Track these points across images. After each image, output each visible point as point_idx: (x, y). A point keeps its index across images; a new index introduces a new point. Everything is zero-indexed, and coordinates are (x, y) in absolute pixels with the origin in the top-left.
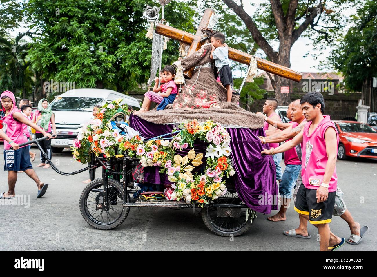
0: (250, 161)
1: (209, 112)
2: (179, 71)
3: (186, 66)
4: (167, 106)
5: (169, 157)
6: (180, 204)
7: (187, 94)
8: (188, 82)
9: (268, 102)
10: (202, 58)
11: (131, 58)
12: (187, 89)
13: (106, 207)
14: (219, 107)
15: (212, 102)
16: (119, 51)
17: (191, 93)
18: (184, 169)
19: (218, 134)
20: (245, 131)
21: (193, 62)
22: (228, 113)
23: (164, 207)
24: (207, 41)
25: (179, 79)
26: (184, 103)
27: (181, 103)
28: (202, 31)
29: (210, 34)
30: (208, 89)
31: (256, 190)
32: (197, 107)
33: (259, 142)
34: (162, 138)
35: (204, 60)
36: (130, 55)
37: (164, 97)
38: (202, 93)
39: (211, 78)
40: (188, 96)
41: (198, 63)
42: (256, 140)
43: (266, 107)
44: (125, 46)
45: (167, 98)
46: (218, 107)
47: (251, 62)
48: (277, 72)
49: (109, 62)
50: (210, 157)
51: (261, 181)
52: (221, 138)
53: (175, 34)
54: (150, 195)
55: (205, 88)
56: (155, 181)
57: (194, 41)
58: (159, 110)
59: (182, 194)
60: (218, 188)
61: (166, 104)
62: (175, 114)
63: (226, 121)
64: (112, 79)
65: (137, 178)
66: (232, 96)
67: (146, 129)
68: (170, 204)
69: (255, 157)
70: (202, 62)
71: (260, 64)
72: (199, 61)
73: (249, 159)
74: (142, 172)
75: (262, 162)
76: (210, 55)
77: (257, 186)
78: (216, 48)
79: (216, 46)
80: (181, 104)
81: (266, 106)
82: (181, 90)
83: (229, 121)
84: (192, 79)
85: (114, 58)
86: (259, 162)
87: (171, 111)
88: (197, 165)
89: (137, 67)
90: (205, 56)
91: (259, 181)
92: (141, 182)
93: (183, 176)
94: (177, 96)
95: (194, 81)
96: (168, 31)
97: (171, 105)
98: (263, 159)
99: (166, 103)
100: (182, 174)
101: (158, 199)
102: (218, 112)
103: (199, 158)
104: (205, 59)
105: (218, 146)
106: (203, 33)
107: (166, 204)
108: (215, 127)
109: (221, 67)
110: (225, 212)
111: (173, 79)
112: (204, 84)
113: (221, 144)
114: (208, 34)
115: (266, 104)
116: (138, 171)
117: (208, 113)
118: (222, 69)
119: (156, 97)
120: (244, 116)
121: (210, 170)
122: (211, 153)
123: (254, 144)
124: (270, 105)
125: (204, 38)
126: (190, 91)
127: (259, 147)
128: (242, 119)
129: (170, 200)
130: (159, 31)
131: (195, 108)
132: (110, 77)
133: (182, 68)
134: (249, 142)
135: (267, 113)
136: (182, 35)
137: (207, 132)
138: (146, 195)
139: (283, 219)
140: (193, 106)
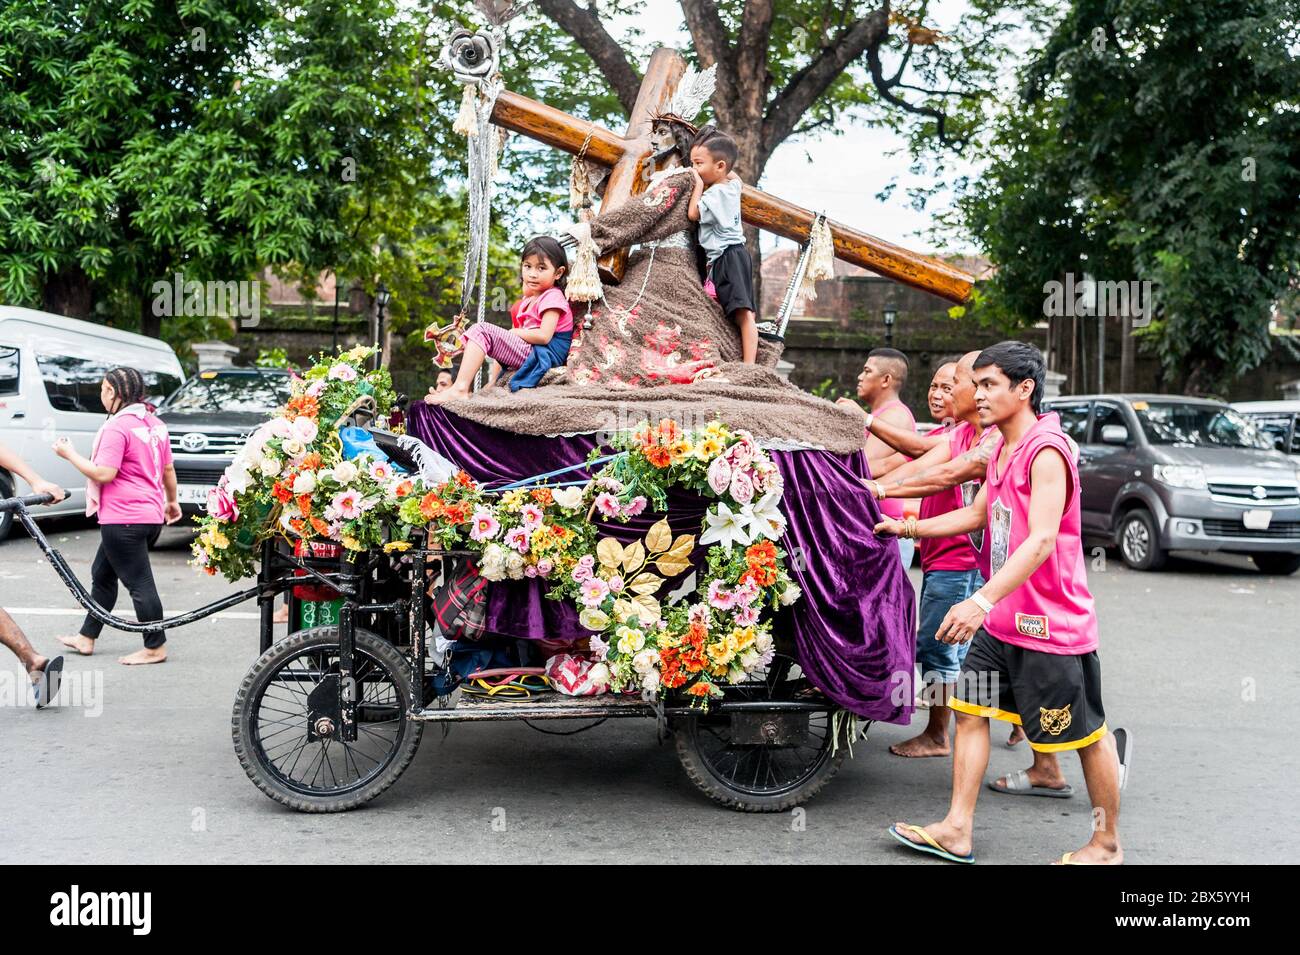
0: (843, 557)
1: (700, 396)
2: (584, 256)
3: (609, 242)
4: (548, 375)
5: (579, 545)
6: (611, 706)
7: (614, 337)
8: (615, 296)
9: (876, 364)
10: (662, 217)
11: (171, 192)
12: (612, 317)
13: (349, 726)
14: (726, 381)
15: (701, 362)
16: (128, 164)
17: (627, 334)
18: (629, 584)
19: (747, 468)
20: (819, 461)
21: (634, 227)
22: (761, 399)
23: (557, 718)
24: (674, 159)
25: (584, 283)
26: (606, 367)
27: (597, 366)
28: (656, 123)
29: (685, 136)
30: (683, 320)
31: (869, 650)
32: (650, 380)
33: (867, 495)
34: (550, 481)
35: (670, 223)
36: (169, 181)
37: (533, 345)
38: (663, 333)
39: (692, 282)
40: (616, 343)
41: (647, 233)
42: (857, 489)
43: (869, 380)
44: (151, 146)
45: (546, 346)
46: (722, 381)
47: (812, 234)
48: (894, 270)
49: (84, 203)
50: (718, 543)
51: (880, 618)
52: (756, 479)
53: (561, 129)
54: (507, 680)
55: (672, 315)
56: (526, 630)
57: (624, 158)
58: (520, 388)
59: (631, 667)
60: (748, 643)
61: (543, 367)
62: (591, 403)
63: (761, 426)
64: (97, 267)
65: (458, 622)
66: (759, 346)
67: (480, 453)
68: (577, 707)
69: (856, 543)
70: (661, 230)
71: (840, 243)
72: (653, 226)
73: (838, 551)
74: (479, 599)
75: (878, 559)
76: (688, 205)
77: (871, 636)
78: (708, 185)
79: (710, 180)
80: (594, 370)
81: (870, 375)
82: (592, 322)
83: (771, 426)
84: (625, 285)
85: (108, 191)
86: (870, 558)
87: (562, 390)
88: (673, 571)
89: (198, 226)
90: (671, 209)
91: (877, 620)
92: (473, 635)
93: (627, 609)
94: (576, 343)
95: (636, 293)
96: (535, 119)
97: (560, 370)
98: (883, 551)
99: (544, 363)
100: (623, 601)
101: (533, 693)
102: (728, 395)
103: (681, 548)
104: (673, 220)
105: (747, 508)
106: (661, 132)
107: (563, 707)
108: (735, 446)
109: (722, 250)
110: (757, 727)
111: (560, 285)
112: (670, 305)
113: (754, 501)
114: (677, 137)
115: (870, 371)
116: (462, 596)
117: (699, 400)
118: (722, 257)
119: (508, 343)
120: (809, 411)
121: (720, 587)
122: (720, 530)
123: (850, 502)
124: (883, 375)
125: (664, 149)
126: (622, 324)
127: (867, 512)
128: (806, 421)
129: (575, 692)
130: (506, 115)
131: (644, 384)
132: (90, 261)
133: (595, 246)
134: (835, 495)
135: (868, 402)
136: (582, 135)
137: (711, 460)
138: (488, 679)
139: (941, 751)
140: (638, 375)
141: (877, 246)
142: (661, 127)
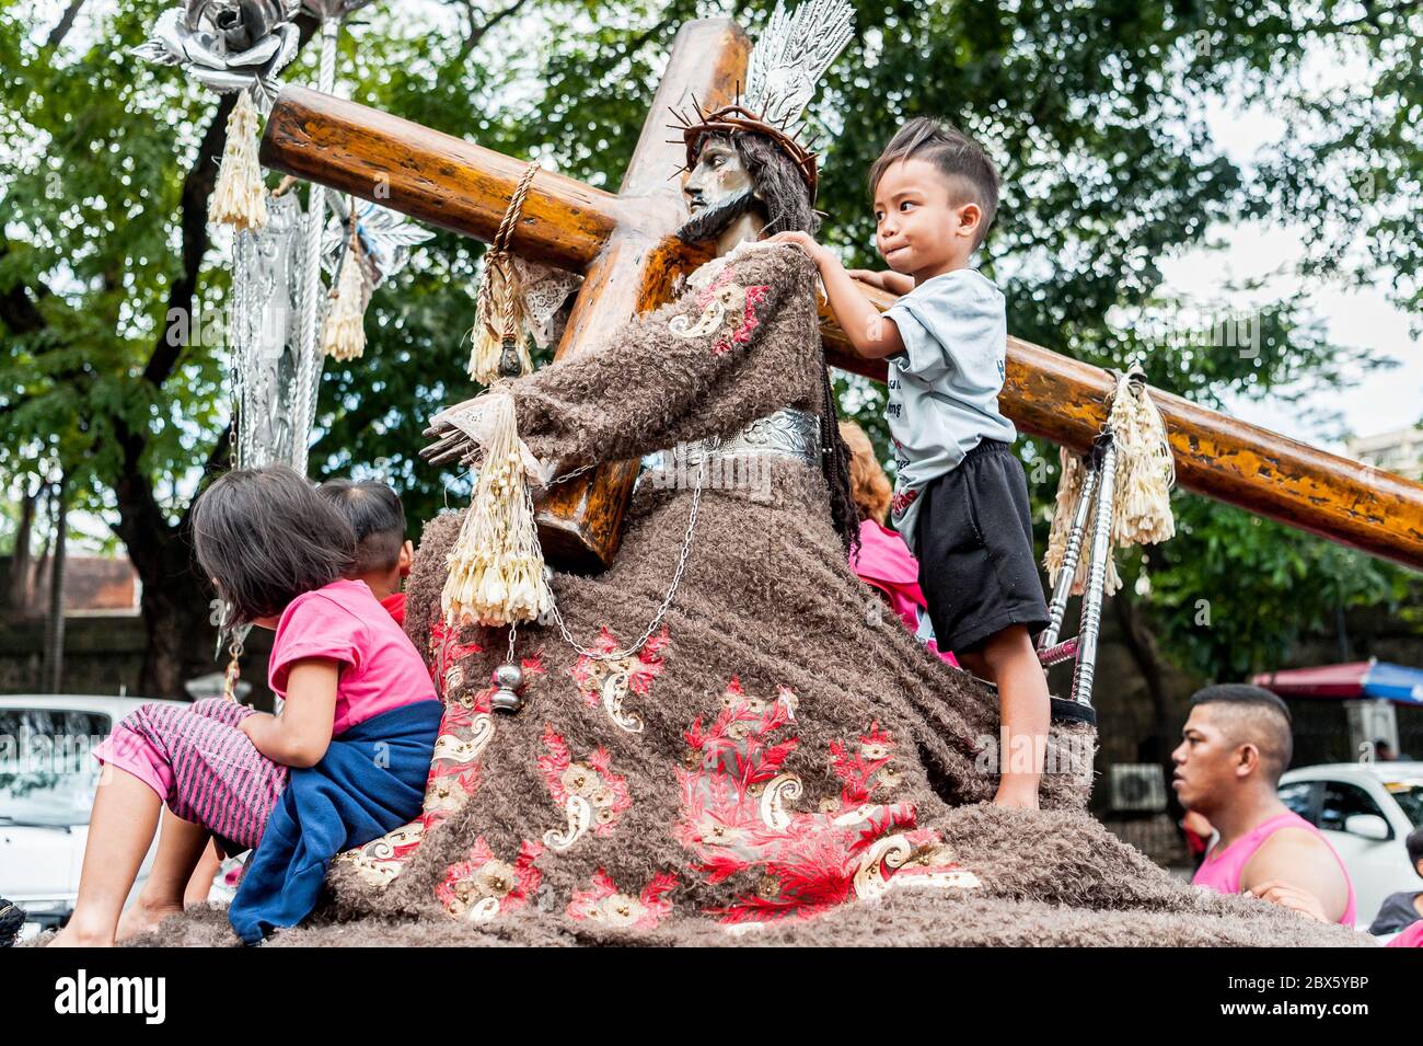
2: (496, 490)
3: (572, 448)
7: (587, 737)
8: (590, 605)
10: (725, 370)
12: (582, 674)
15: (875, 814)
17: (626, 724)
21: (642, 402)
25: (493, 572)
26: (564, 843)
27: (532, 848)
28: (695, 139)
35: (746, 387)
38: (742, 717)
40: (596, 757)
43: (1202, 762)
48: (1327, 509)
53: (444, 173)
55: (764, 660)
57: (614, 239)
70: (725, 405)
71: (1183, 443)
80: (521, 861)
81: (1202, 749)
82: (520, 690)
84: (622, 572)
90: (748, 350)
95: (652, 595)
96: (380, 147)
106: (710, 159)
109: (963, 451)
112: (754, 626)
114: (754, 169)
115: (1202, 739)
124: (1234, 747)
125: (719, 201)
126: (611, 693)
130: (302, 142)
133: (529, 461)
136: (504, 185)
140: (668, 869)
141: (1278, 449)
142: (712, 146)
